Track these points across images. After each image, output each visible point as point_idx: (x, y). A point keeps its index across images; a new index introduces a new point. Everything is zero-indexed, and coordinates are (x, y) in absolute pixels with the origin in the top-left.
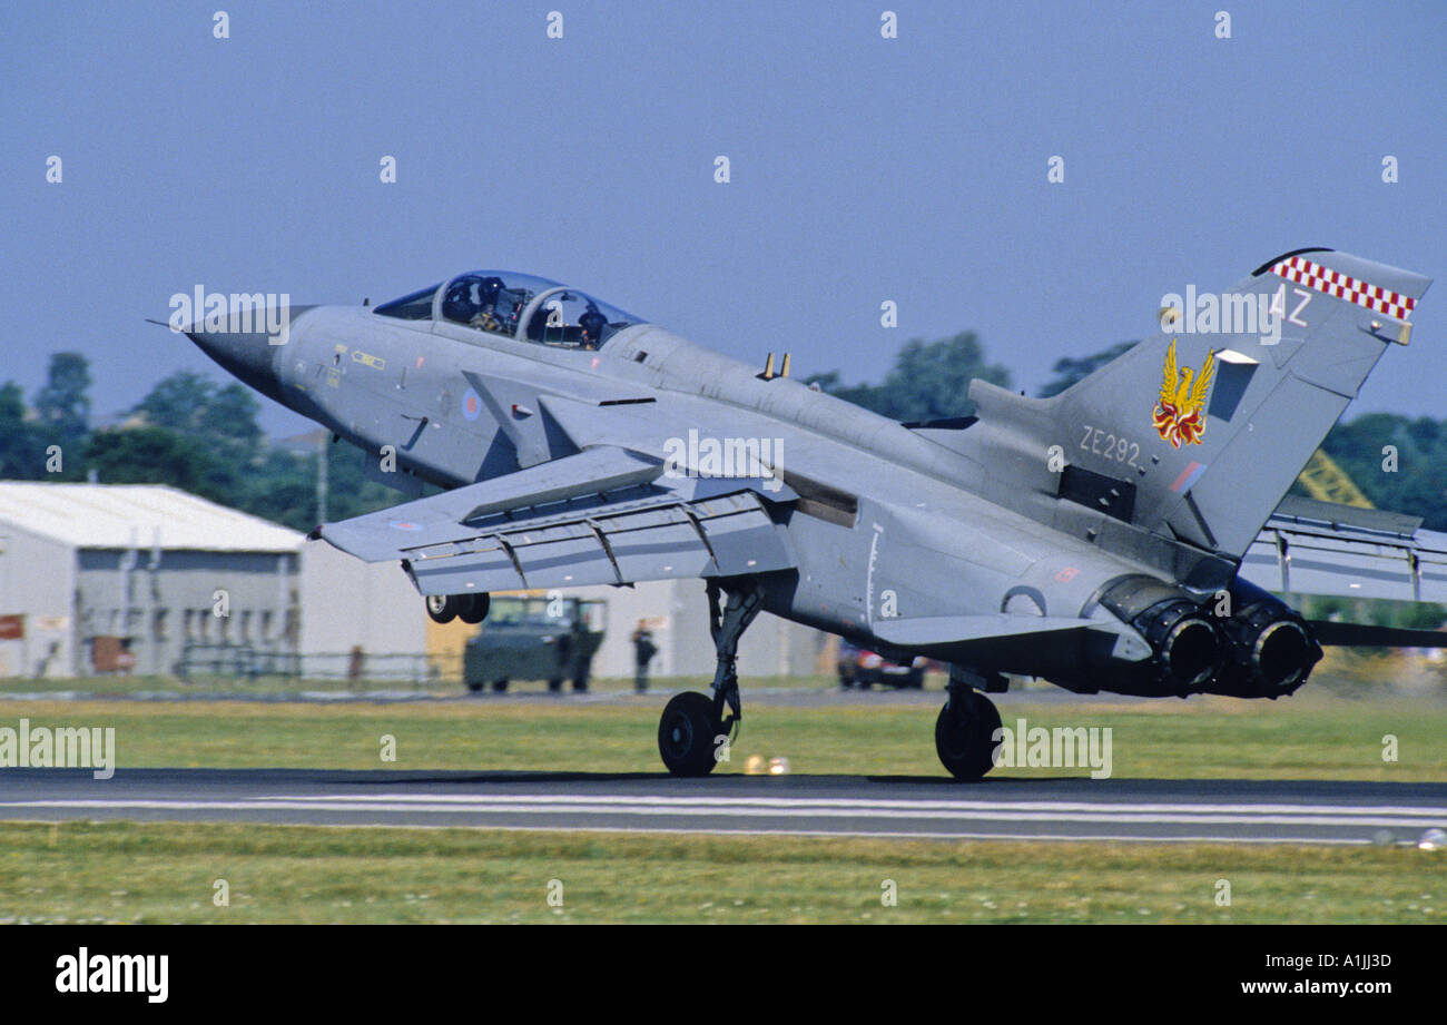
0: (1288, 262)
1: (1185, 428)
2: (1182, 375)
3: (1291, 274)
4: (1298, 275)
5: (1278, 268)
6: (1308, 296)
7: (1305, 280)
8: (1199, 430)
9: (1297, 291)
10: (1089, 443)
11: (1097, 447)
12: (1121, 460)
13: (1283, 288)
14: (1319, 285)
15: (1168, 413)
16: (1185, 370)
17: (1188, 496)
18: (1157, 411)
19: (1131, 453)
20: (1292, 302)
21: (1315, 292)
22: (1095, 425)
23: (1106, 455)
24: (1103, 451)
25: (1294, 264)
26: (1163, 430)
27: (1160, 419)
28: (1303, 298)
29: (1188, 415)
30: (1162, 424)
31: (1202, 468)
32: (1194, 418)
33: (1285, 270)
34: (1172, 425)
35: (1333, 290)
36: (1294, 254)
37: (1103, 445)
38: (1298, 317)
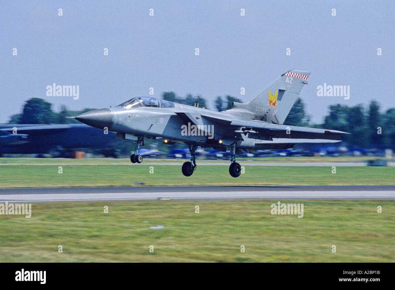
0: (288, 73)
1: (274, 104)
2: (272, 95)
3: (289, 75)
4: (290, 75)
5: (286, 74)
6: (292, 78)
7: (291, 76)
8: (276, 104)
9: (290, 78)
10: (257, 109)
11: (259, 110)
12: (263, 111)
13: (288, 78)
14: (294, 76)
15: (271, 102)
16: (272, 94)
17: (275, 116)
18: (269, 102)
19: (265, 110)
20: (290, 79)
21: (293, 77)
22: (258, 106)
23: (261, 111)
24: (260, 110)
25: (289, 73)
26: (270, 105)
27: (269, 103)
28: (291, 79)
29: (274, 102)
30: (270, 104)
31: (277, 110)
32: (275, 102)
33: (287, 74)
34: (272, 104)
35: (296, 77)
36: (288, 72)
37: (260, 109)
38: (291, 82)
